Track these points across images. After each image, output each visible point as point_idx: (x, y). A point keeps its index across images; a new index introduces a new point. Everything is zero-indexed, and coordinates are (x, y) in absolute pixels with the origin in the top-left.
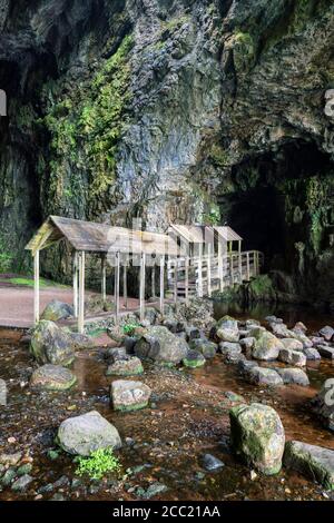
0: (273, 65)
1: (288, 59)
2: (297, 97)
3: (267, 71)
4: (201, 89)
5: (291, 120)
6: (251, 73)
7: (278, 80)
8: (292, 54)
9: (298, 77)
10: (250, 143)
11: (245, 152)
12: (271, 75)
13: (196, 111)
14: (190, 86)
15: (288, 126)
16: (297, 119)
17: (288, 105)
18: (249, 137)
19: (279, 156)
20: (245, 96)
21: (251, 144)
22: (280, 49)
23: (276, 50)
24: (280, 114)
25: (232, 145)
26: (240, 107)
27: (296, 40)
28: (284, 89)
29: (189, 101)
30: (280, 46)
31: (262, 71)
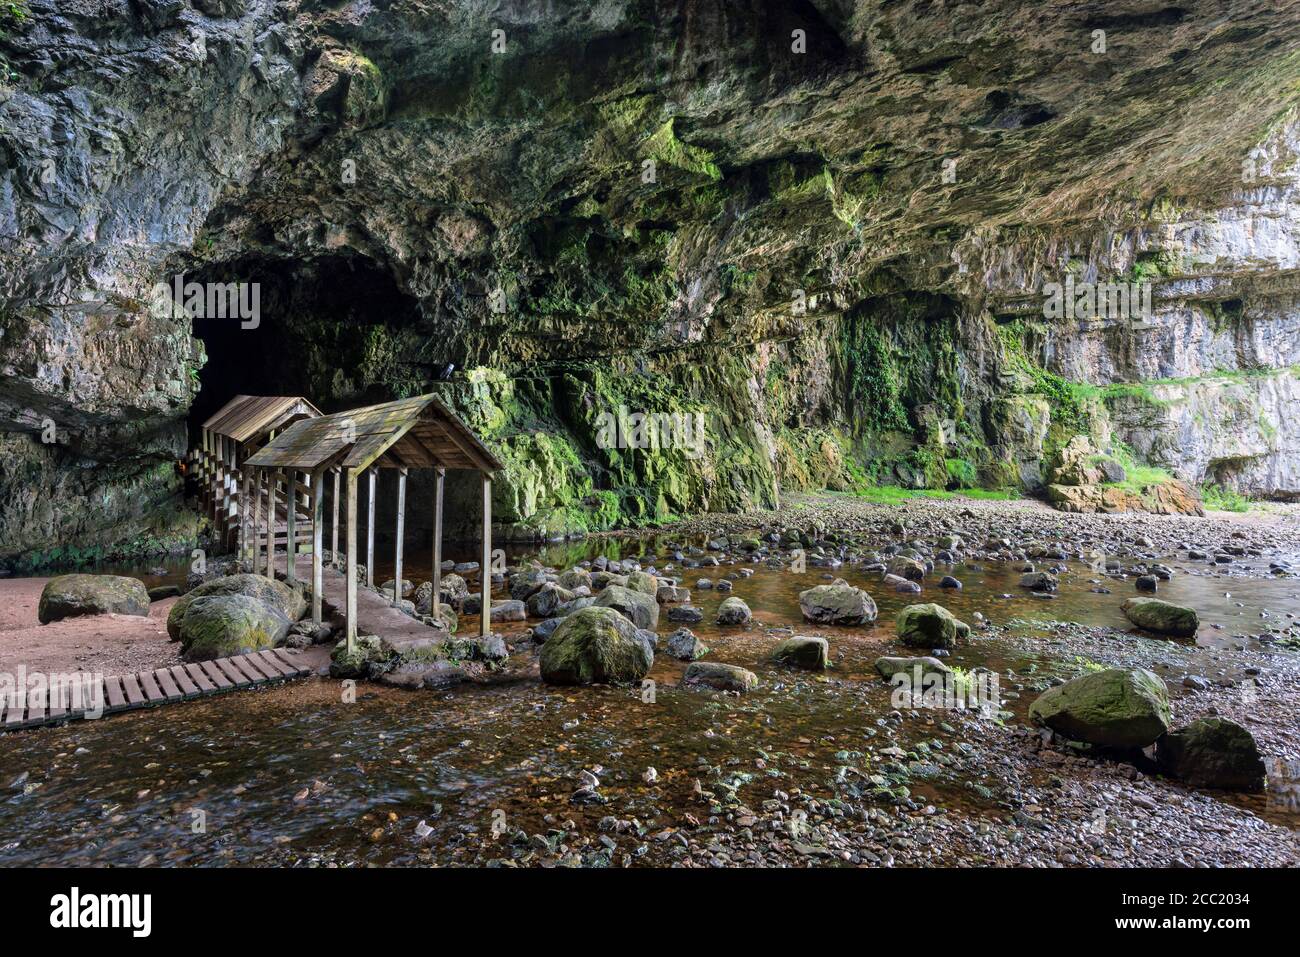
0: (407, 141)
1: (432, 147)
2: (400, 198)
3: (393, 145)
4: (249, 104)
5: (370, 225)
6: (367, 131)
7: (399, 165)
8: (441, 143)
9: (425, 175)
10: (276, 235)
11: (255, 246)
12: (395, 153)
13: (229, 143)
14: (230, 89)
15: (359, 232)
16: (381, 228)
17: (381, 202)
18: (281, 223)
19: (307, 272)
20: (328, 160)
21: (278, 236)
22: (433, 129)
23: (428, 127)
24: (357, 210)
25: (233, 225)
26: (308, 172)
27: (460, 130)
28: (397, 180)
29: (218, 114)
30: (437, 125)
31: (385, 140)
